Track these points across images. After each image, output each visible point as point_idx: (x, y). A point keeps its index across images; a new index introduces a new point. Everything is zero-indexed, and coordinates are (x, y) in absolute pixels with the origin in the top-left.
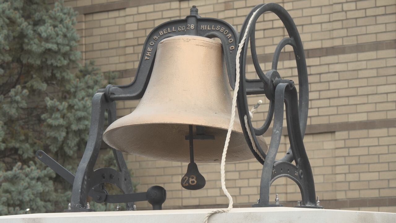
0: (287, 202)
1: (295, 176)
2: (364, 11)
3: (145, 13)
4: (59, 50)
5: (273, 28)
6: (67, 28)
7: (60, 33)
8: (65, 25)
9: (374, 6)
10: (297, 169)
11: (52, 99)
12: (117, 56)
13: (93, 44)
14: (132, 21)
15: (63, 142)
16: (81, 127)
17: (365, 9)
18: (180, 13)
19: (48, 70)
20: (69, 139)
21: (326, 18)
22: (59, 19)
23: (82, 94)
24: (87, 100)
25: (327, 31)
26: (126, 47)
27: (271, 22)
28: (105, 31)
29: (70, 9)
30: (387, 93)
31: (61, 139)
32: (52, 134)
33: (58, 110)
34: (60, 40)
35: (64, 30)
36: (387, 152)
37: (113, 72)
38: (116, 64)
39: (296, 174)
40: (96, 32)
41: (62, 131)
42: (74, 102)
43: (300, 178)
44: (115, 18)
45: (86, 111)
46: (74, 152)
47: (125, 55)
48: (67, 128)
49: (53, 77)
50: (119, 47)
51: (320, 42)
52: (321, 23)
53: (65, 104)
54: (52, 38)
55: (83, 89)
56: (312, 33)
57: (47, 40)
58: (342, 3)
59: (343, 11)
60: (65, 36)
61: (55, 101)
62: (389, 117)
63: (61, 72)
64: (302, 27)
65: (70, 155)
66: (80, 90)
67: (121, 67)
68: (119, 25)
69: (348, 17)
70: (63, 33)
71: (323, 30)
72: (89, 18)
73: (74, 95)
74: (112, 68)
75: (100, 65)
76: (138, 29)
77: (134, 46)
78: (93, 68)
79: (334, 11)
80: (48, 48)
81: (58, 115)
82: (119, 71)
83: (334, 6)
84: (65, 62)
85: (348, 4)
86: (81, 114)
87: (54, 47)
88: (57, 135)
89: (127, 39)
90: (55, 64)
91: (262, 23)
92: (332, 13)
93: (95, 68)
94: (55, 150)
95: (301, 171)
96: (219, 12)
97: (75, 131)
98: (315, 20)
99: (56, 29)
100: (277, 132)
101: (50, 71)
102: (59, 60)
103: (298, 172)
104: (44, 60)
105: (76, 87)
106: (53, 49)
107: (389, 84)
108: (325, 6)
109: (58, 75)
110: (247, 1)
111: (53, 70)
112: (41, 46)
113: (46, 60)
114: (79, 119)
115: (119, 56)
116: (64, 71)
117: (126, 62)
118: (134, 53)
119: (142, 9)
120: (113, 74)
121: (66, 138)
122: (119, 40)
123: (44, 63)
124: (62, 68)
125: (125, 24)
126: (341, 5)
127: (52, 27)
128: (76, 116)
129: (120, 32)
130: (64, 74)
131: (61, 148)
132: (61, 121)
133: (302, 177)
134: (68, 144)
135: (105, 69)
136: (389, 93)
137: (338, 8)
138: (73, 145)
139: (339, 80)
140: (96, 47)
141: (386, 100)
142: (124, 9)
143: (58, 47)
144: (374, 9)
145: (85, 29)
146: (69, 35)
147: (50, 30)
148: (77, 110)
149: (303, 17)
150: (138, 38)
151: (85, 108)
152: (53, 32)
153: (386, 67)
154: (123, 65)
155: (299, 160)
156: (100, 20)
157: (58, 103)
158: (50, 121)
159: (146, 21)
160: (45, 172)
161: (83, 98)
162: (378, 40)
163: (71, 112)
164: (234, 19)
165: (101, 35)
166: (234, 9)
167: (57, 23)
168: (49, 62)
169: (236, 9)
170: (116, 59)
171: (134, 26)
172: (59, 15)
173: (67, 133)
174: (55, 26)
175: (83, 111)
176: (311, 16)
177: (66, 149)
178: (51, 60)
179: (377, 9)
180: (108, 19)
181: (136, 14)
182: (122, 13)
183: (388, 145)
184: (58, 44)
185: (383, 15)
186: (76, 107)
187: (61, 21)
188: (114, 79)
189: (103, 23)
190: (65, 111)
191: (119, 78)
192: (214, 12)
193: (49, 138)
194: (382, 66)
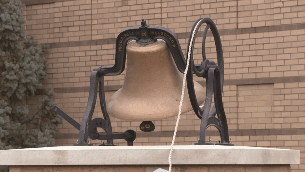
0: (162, 131)
1: (218, 125)
2: (215, 9)
3: (68, 6)
4: (14, 29)
5: (154, 19)
6: (19, 16)
7: (14, 18)
8: (17, 13)
9: (222, 6)
10: (219, 121)
11: (9, 62)
12: (48, 34)
13: (32, 25)
14: (59, 11)
15: (16, 90)
16: (28, 81)
17: (216, 8)
18: (92, 7)
19: (6, 43)
20: (19, 89)
21: (189, 13)
22: (13, 9)
23: (28, 59)
24: (32, 63)
25: (191, 22)
26: (54, 28)
27: (153, 15)
28: (40, 17)
29: (20, 2)
30: (230, 63)
31: (14, 88)
32: (9, 85)
33: (13, 69)
34: (14, 23)
35: (17, 17)
36: (229, 101)
37: (46, 44)
38: (47, 39)
39: (218, 124)
40: (34, 17)
41: (15, 83)
42: (24, 64)
43: (220, 126)
44: (47, 8)
45: (31, 70)
46: (23, 97)
47: (54, 33)
48: (18, 81)
49: (9, 47)
50: (49, 28)
51: (185, 29)
52: (186, 16)
53: (18, 66)
54: (9, 22)
55: (29, 56)
56: (180, 23)
57: (6, 23)
58: (201, 4)
59: (201, 9)
60: (17, 20)
61: (11, 64)
62: (230, 79)
63: (14, 44)
64: (174, 19)
65: (20, 99)
66: (27, 56)
67: (51, 41)
68: (50, 13)
69: (204, 13)
70: (17, 19)
71: (187, 21)
72: (29, 8)
73: (23, 60)
74: (45, 41)
75: (37, 39)
76: (63, 17)
77: (60, 28)
78: (33, 42)
79: (195, 9)
80: (6, 28)
81: (13, 73)
82: (49, 44)
83: (195, 5)
84: (18, 38)
85: (205, 5)
86: (28, 72)
87: (11, 28)
88: (12, 86)
89: (55, 23)
90: (11, 39)
91: (147, 15)
92: (194, 10)
93: (35, 41)
94: (10, 95)
95: (221, 122)
96: (117, 7)
97: (23, 84)
98: (182, 14)
99: (12, 16)
100: (209, 98)
101: (7, 43)
102: (14, 36)
103: (219, 122)
104: (3, 36)
105: (25, 54)
106: (10, 29)
107: (231, 57)
108: (189, 5)
109: (12, 46)
110: (137, 1)
111: (9, 43)
112: (2, 27)
113: (5, 36)
114: (27, 76)
115: (50, 34)
116: (17, 44)
117: (54, 38)
118: (60, 32)
119: (66, 3)
120: (46, 46)
121: (18, 88)
122: (50, 23)
123: (4, 38)
124: (14, 42)
125: (54, 13)
126: (200, 5)
127: (9, 15)
128: (25, 74)
129: (50, 18)
130: (17, 46)
131: (14, 94)
132: (15, 77)
133: (221, 125)
134: (19, 92)
135: (40, 42)
136: (231, 63)
137: (198, 7)
138: (22, 92)
139: (198, 54)
140: (34, 27)
141: (229, 68)
142: (54, 3)
143: (13, 28)
144: (222, 9)
145: (27, 15)
146: (20, 20)
147: (8, 16)
148: (25, 70)
149: (174, 12)
150: (63, 22)
151: (30, 68)
152: (10, 18)
153: (229, 46)
154: (52, 39)
155: (220, 115)
156: (36, 10)
157: (13, 65)
158: (8, 77)
159: (68, 11)
160: (5, 110)
161: (29, 62)
162: (224, 29)
163: (21, 71)
164: (129, 12)
165: (37, 20)
166: (128, 5)
167: (12, 12)
168: (7, 38)
169: (130, 6)
170: (47, 36)
171: (60, 15)
172: (13, 7)
173: (19, 85)
174: (10, 14)
175: (30, 70)
176: (180, 12)
177: (18, 95)
178: (8, 36)
179: (224, 8)
180: (43, 9)
181: (61, 7)
182: (52, 6)
183: (230, 97)
184: (13, 26)
185: (228, 12)
186: (24, 68)
187: (15, 11)
188: (46, 49)
189: (39, 12)
190: (18, 70)
191: (50, 48)
192: (115, 7)
193: (6, 87)
194: (227, 45)
